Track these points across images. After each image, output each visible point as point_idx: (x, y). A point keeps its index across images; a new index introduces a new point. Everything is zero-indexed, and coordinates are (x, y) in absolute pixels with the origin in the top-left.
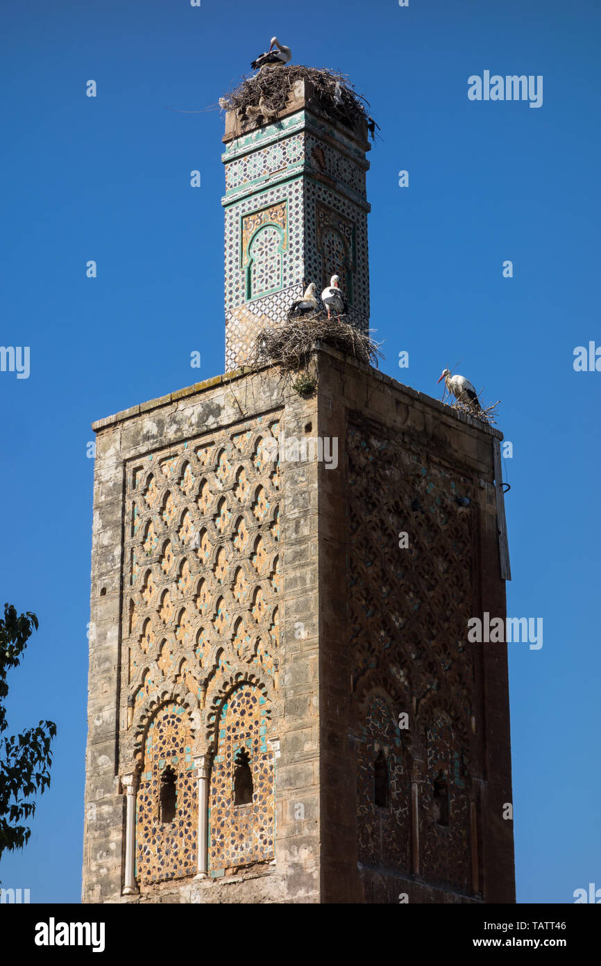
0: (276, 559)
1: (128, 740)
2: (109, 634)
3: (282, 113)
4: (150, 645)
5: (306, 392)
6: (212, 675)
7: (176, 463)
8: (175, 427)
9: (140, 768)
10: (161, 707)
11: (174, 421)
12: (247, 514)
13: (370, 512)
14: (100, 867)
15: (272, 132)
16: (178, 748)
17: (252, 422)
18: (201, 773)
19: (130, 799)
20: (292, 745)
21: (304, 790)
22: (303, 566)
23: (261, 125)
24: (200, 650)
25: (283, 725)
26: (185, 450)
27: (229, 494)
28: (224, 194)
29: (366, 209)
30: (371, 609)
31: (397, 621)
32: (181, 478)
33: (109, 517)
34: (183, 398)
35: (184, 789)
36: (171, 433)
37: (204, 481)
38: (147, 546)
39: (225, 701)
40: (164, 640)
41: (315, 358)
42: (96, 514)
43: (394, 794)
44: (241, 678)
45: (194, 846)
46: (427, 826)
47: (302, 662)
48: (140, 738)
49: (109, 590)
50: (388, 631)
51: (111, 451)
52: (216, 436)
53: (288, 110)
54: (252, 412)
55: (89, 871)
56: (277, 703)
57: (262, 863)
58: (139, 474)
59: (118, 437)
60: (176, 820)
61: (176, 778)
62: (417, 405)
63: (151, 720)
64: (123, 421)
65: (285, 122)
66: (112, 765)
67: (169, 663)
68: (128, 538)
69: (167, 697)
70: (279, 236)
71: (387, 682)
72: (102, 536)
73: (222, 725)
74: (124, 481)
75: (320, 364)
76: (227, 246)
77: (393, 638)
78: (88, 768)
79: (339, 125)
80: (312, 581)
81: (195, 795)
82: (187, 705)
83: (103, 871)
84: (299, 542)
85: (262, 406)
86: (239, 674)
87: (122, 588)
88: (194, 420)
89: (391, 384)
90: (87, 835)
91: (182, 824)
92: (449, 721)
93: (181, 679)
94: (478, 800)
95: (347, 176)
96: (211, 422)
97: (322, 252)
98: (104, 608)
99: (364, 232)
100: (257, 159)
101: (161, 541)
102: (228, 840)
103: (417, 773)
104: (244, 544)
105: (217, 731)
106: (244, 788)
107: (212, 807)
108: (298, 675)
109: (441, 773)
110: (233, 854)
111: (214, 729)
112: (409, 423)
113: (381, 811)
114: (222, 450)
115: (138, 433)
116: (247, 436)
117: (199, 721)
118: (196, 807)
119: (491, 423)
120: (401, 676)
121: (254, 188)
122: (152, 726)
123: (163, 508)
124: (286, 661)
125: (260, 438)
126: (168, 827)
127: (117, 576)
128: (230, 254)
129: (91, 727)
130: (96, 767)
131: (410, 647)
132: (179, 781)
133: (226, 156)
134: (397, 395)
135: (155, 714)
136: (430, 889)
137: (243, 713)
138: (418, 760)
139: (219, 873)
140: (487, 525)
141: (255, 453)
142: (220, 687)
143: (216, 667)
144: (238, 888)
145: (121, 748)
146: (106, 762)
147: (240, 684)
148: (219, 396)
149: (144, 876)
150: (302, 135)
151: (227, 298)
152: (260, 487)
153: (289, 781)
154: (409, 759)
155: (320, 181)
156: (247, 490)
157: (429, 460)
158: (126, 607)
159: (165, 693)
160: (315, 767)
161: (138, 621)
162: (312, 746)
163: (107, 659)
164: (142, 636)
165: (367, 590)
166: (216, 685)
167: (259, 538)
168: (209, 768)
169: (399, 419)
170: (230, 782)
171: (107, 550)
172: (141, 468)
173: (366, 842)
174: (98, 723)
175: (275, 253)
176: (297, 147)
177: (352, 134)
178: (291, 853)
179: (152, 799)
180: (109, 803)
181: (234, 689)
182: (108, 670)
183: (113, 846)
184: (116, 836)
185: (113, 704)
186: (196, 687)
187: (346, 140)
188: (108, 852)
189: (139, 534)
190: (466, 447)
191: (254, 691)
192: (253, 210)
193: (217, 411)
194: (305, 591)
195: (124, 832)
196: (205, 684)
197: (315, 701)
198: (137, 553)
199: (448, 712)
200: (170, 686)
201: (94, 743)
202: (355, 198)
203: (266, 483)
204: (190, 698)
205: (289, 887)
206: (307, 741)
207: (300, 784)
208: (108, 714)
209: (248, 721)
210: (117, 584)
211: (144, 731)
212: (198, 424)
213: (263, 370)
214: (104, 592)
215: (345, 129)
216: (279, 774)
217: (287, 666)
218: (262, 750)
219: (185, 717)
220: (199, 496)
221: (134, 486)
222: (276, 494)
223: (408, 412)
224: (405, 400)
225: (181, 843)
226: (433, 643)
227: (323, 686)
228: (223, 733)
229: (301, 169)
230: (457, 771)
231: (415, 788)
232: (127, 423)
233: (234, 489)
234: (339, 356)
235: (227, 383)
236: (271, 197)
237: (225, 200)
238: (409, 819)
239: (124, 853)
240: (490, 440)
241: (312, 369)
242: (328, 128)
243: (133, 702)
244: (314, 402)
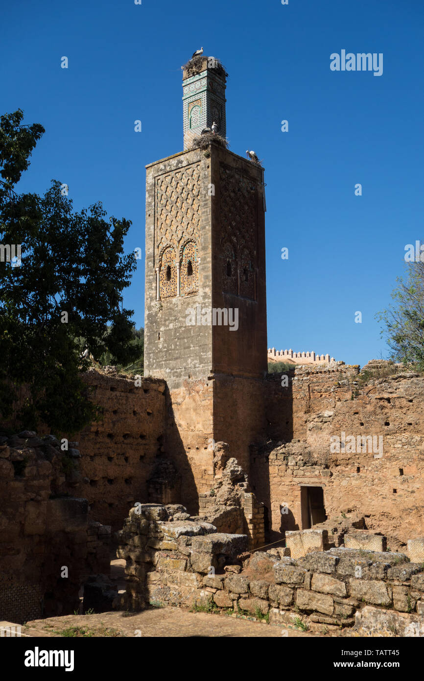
0: (199, 206)
1: (157, 258)
2: (151, 228)
3: (200, 71)
4: (163, 231)
5: (208, 156)
6: (181, 239)
7: (170, 178)
8: (169, 167)
9: (161, 266)
10: (166, 249)
11: (169, 165)
12: (190, 192)
13: (226, 192)
14: (150, 293)
15: (197, 77)
16: (171, 260)
17: (192, 165)
18: (178, 267)
19: (158, 274)
20: (204, 259)
21: (207, 272)
22: (206, 208)
23: (194, 75)
24: (177, 232)
25: (201, 253)
26: (172, 174)
27: (185, 187)
28: (183, 96)
29: (225, 101)
30: (226, 220)
31: (234, 224)
32: (171, 182)
33: (150, 194)
34: (171, 158)
35: (173, 272)
36: (168, 169)
37: (178, 183)
38: (162, 202)
39: (184, 247)
40: (167, 229)
41: (210, 146)
42: (147, 193)
43: (233, 273)
44: (189, 240)
45: (176, 287)
46: (242, 282)
47: (206, 235)
48: (161, 257)
49: (151, 215)
50: (231, 227)
51: (151, 174)
52: (181, 170)
53: (202, 70)
54: (192, 162)
55: (147, 295)
56: (199, 247)
57: (195, 292)
58: (159, 181)
59: (153, 170)
60: (171, 280)
61: (171, 268)
62: (240, 160)
63: (164, 252)
64: (154, 165)
65: (201, 74)
66: (153, 265)
67: (168, 236)
68: (156, 200)
69: (168, 246)
70: (199, 109)
71: (231, 241)
72: (149, 199)
73: (184, 253)
74: (155, 183)
75: (212, 148)
76: (184, 112)
77: (232, 229)
78: (146, 266)
79: (217, 75)
80: (210, 212)
81: (176, 273)
82: (174, 248)
83: (151, 295)
84: (205, 201)
85: (195, 160)
86: (189, 239)
87: (155, 214)
88: (175, 165)
89: (232, 154)
90: (146, 284)
91: (172, 281)
92: (248, 252)
93: (172, 240)
94: (256, 274)
95: (219, 91)
96: (180, 165)
97: (212, 114)
98: (149, 220)
99: (225, 108)
100: (192, 85)
101: (166, 201)
102: (186, 286)
103: (239, 267)
104: (190, 201)
105: (182, 255)
106: (190, 271)
107: (181, 277)
108: (205, 239)
109: (246, 267)
110: (187, 290)
111: (181, 255)
112: (237, 166)
113: (229, 277)
114: (183, 174)
115: (158, 169)
116: (190, 170)
117: (178, 252)
118: (177, 276)
119: (261, 165)
120: (235, 239)
121: (192, 94)
122: (164, 254)
123: (166, 191)
124: (202, 235)
125: (194, 170)
126: (169, 282)
127: (153, 211)
128: (185, 115)
129: (146, 254)
130: (148, 267)
131: (237, 231)
132: (172, 269)
133: (183, 85)
134: (234, 157)
135: (165, 250)
136: (242, 299)
137: (190, 250)
138: (239, 263)
139: (183, 295)
140: (260, 195)
141: (193, 175)
142: (183, 243)
143: (182, 237)
144: (189, 299)
145: (155, 260)
146: (151, 264)
147: (189, 242)
148: (182, 158)
149: (162, 296)
150: (206, 78)
151: (184, 128)
152: (194, 185)
153: (203, 269)
154: (237, 264)
155: (212, 92)
156: (191, 186)
157: (243, 176)
158: (156, 220)
159: (167, 244)
160: (210, 265)
161: (159, 224)
162: (210, 259)
163: (151, 235)
164: (161, 228)
165: (225, 214)
166: (182, 242)
167: (194, 200)
168: (180, 266)
169: (235, 164)
170: (186, 269)
171: (150, 203)
172: (160, 179)
173: (224, 286)
174: (149, 253)
175: (198, 114)
176: (205, 82)
177: (221, 78)
178: (204, 289)
179: (164, 274)
180: (152, 275)
181: (187, 243)
182: (151, 238)
183: (153, 288)
184: (154, 285)
185: (153, 248)
186: (176, 243)
187: (219, 80)
188: (152, 289)
189: (159, 198)
190: (254, 173)
191: (193, 244)
192: (192, 101)
193: (181, 162)
194: (207, 215)
195: (156, 284)
196: (179, 242)
197: (210, 246)
198: (159, 203)
199: (248, 250)
200: (169, 243)
201: (148, 259)
202: (222, 97)
203: (196, 183)
204: (175, 246)
205: (203, 299)
206: (208, 258)
207: (206, 270)
208: (151, 250)
209: (191, 252)
210: (153, 213)
211: (161, 255)
212: (176, 166)
213: (195, 149)
214: (149, 215)
215: (219, 76)
216: (200, 267)
217: (202, 237)
218: (195, 260)
219: (173, 251)
220: (176, 187)
221: (158, 184)
222: (199, 187)
223: (237, 162)
224: (236, 159)
225: (173, 287)
226: (244, 230)
227: (212, 242)
228: (184, 256)
229: (206, 89)
230: (250, 267)
231: (239, 271)
232: (155, 166)
233: (187, 185)
234: (217, 145)
235: (184, 154)
236: (197, 97)
237: (183, 98)
238: (237, 279)
239: (156, 290)
240: (261, 170)
241: (209, 149)
242: (214, 76)
243: (158, 247)
244: (210, 159)
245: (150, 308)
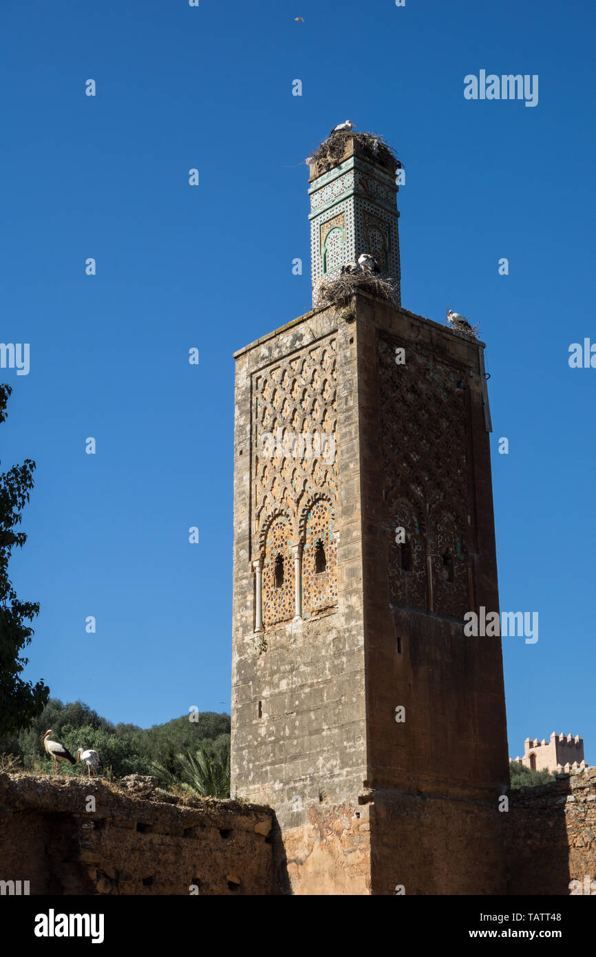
0: (336, 422)
1: (256, 540)
2: (244, 477)
3: (340, 160)
4: (267, 482)
5: (350, 319)
6: (301, 496)
7: (279, 372)
8: (278, 350)
9: (263, 556)
10: (274, 519)
11: (277, 346)
12: (319, 397)
13: (394, 391)
14: (242, 616)
15: (335, 172)
16: (284, 543)
17: (320, 342)
18: (296, 556)
19: (258, 575)
20: (346, 534)
21: (353, 560)
22: (350, 425)
23: (329, 170)
24: (295, 482)
25: (341, 521)
26: (284, 363)
27: (308, 387)
28: (310, 212)
29: (397, 215)
30: (397, 450)
31: (415, 458)
32: (282, 380)
33: (243, 408)
34: (282, 332)
35: (288, 567)
36: (276, 354)
37: (295, 381)
38: (264, 423)
39: (309, 511)
40: (275, 478)
41: (354, 298)
42: (237, 407)
43: (415, 563)
44: (317, 496)
45: (294, 600)
46: (438, 582)
47: (351, 483)
48: (263, 538)
49: (244, 451)
50: (408, 463)
51: (244, 369)
52: (301, 353)
53: (344, 158)
54: (320, 336)
55: (236, 620)
56: (337, 509)
57: (332, 607)
58: (260, 381)
59: (247, 360)
60: (284, 585)
61: (283, 560)
62: (426, 326)
63: (269, 527)
64: (250, 350)
65: (343, 165)
66: (248, 555)
67: (278, 491)
68: (254, 420)
69: (277, 512)
70: (341, 234)
71: (409, 495)
72: (240, 420)
73: (308, 526)
74: (251, 386)
75: (358, 302)
76: (312, 243)
77: (412, 467)
78: (235, 558)
79: (377, 165)
80: (356, 433)
81: (294, 569)
82: (288, 516)
83: (244, 619)
84: (348, 410)
85: (326, 331)
86: (316, 494)
87: (251, 449)
88: (288, 344)
89: (407, 314)
90: (235, 598)
91: (287, 587)
92: (452, 518)
93: (284, 500)
94: (473, 566)
95: (383, 195)
96: (298, 345)
97: (368, 241)
98: (241, 462)
99: (396, 229)
100: (328, 189)
101: (272, 419)
102: (312, 595)
103: (430, 550)
104: (317, 415)
105: (305, 529)
106: (321, 564)
107: (303, 576)
108: (349, 492)
109: (448, 549)
110: (315, 603)
111: (303, 529)
112: (420, 337)
113: (406, 573)
114: (305, 361)
115: (258, 356)
116: (318, 351)
117: (295, 521)
118: (294, 577)
119: (477, 336)
120: (418, 492)
121: (326, 207)
122: (270, 530)
123: (273, 400)
124: (342, 483)
125: (325, 351)
126: (279, 590)
127: (248, 443)
128: (314, 248)
129: (236, 533)
130: (239, 557)
131: (423, 473)
132: (285, 562)
133: (310, 190)
134: (411, 320)
135: (271, 523)
136: (440, 620)
137: (319, 517)
138: (430, 541)
139: (308, 615)
140: (476, 399)
141: (323, 360)
142: (306, 503)
143: (303, 491)
144: (318, 623)
145: (252, 545)
146: (244, 554)
147: (317, 500)
148: (301, 329)
149: (266, 621)
150: (352, 171)
151: (313, 274)
152: (326, 380)
153: (345, 556)
154: (425, 541)
155: (365, 198)
156: (319, 383)
157: (435, 360)
158: (254, 460)
159: (276, 509)
160: (359, 546)
161: (260, 468)
162: (358, 533)
163: (244, 493)
164: (263, 477)
165: (393, 438)
166: (303, 502)
167: (325, 411)
168: (301, 552)
169: (413, 335)
170: (313, 559)
171: (243, 427)
172: (260, 377)
173: (396, 592)
174: (239, 531)
175: (339, 244)
176: (350, 179)
177: (386, 170)
178: (347, 600)
179: (270, 574)
180: (246, 578)
181: (314, 503)
182: (244, 499)
183: (248, 604)
184: (250, 598)
185: (247, 519)
186: (293, 504)
187: (382, 174)
188: (246, 607)
189: (260, 416)
190: (461, 352)
191: (326, 504)
192: (327, 220)
193: (299, 337)
194: (352, 440)
195: (255, 594)
196: (298, 502)
197: (359, 506)
198: (259, 426)
199: (452, 513)
200: (278, 505)
201: (238, 543)
202: (389, 208)
203: (329, 377)
204: (290, 512)
205: (346, 621)
206: (354, 530)
207: (351, 557)
208: (245, 525)
209: (322, 522)
210: (248, 448)
211: (265, 533)
212: (291, 347)
213: (325, 309)
214: (241, 453)
215: (381, 167)
216: (339, 552)
217: (342, 486)
218: (330, 539)
219: (287, 523)
220: (292, 390)
221: (257, 388)
222: (334, 383)
223: (419, 331)
224: (418, 323)
225: (287, 599)
226: (440, 470)
227: (363, 497)
228: (309, 531)
229: (352, 191)
230: (459, 549)
231: (429, 559)
232: (252, 351)
233: (311, 383)
234: (370, 297)
235: (305, 320)
236: (336, 211)
237: (311, 216)
238: (427, 577)
239: (255, 607)
240: (476, 348)
241: (353, 305)
242: (370, 167)
243: (258, 516)
244: (354, 325)
245: (242, 649)
